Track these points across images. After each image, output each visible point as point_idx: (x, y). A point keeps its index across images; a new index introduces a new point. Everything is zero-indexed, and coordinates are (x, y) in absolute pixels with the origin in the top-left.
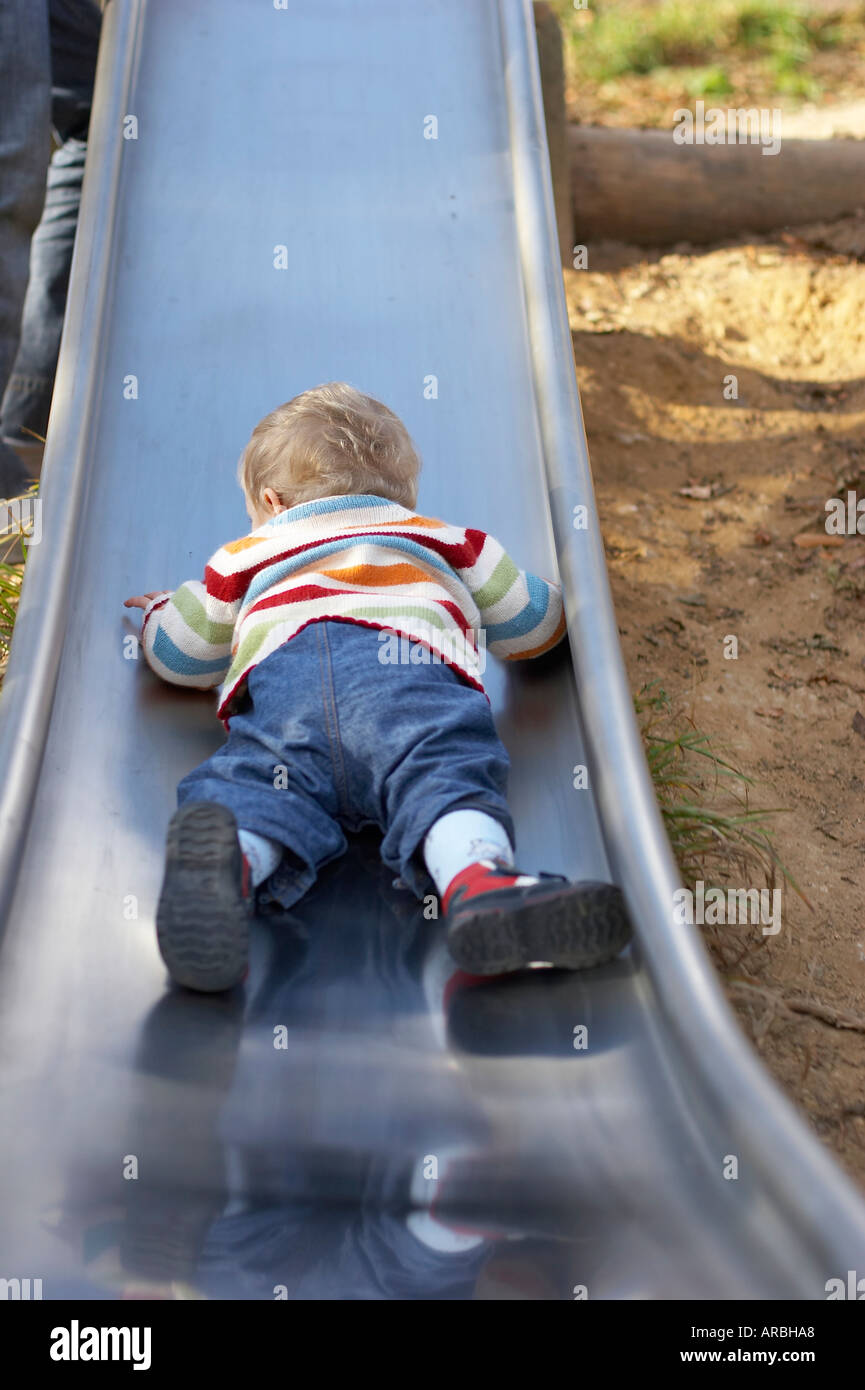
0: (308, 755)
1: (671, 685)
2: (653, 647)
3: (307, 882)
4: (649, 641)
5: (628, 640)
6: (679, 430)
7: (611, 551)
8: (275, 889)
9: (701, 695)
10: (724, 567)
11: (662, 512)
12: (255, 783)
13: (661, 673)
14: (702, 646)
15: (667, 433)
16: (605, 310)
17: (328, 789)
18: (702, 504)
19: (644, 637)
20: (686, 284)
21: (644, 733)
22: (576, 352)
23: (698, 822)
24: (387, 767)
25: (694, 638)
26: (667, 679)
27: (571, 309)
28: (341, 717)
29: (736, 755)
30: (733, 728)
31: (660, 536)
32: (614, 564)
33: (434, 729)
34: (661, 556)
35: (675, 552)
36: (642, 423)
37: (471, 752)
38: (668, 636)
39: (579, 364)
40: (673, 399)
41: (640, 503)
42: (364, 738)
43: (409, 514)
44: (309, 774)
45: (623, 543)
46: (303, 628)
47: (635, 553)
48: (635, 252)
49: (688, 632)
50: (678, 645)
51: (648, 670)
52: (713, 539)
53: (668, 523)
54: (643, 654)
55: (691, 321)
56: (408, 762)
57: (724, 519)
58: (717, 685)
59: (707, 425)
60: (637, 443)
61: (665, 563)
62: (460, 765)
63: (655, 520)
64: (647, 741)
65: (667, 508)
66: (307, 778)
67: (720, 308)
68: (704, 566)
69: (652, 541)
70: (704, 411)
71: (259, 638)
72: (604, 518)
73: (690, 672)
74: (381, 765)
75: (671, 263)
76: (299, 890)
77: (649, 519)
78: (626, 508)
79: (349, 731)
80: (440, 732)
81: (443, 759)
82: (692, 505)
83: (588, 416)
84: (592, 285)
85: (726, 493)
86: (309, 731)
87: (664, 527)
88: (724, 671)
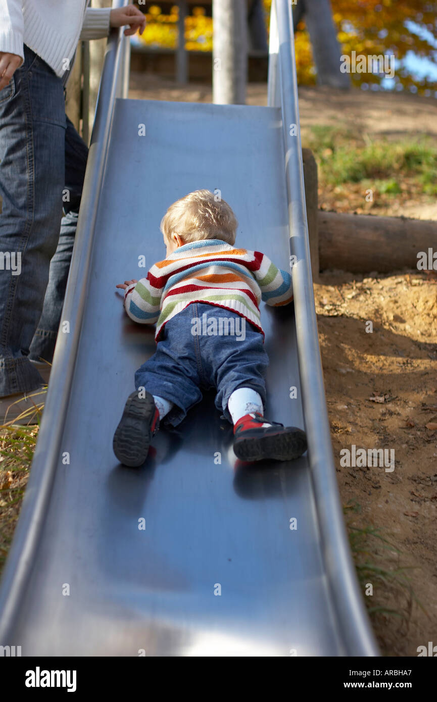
0: (188, 361)
1: (362, 498)
2: (353, 478)
3: (183, 417)
4: (352, 475)
5: (341, 474)
6: (370, 367)
7: (333, 429)
8: (171, 419)
9: (377, 504)
10: (390, 439)
11: (360, 409)
12: (165, 373)
13: (357, 492)
14: (378, 479)
15: (364, 368)
16: (334, 305)
17: (196, 374)
18: (380, 405)
19: (349, 473)
20: (375, 292)
21: (348, 527)
22: (319, 326)
23: (374, 573)
24: (217, 366)
25: (374, 474)
26: (360, 495)
27: (317, 304)
28: (201, 345)
29: (393, 536)
30: (392, 521)
31: (358, 421)
32: (335, 435)
33: (237, 351)
34: (359, 431)
35: (366, 430)
36: (351, 363)
37: (252, 360)
38: (361, 473)
39: (320, 332)
40: (367, 351)
41: (349, 404)
42: (209, 354)
43: (232, 248)
44: (188, 369)
45: (340, 425)
46: (188, 305)
47: (346, 430)
48: (350, 275)
49: (371, 471)
50: (366, 478)
51: (350, 490)
52: (385, 424)
53: (363, 415)
54: (348, 482)
55: (377, 311)
56: (225, 364)
57: (391, 413)
58: (385, 499)
59: (384, 365)
60: (348, 373)
61: (360, 435)
62: (244, 366)
63: (356, 413)
64: (349, 529)
65: (362, 407)
66: (187, 371)
67: (392, 305)
68: (380, 437)
69: (354, 424)
70: (382, 358)
71: (171, 308)
72: (331, 411)
73: (372, 492)
74: (215, 365)
75: (368, 282)
76: (179, 419)
77: (353, 413)
78: (342, 407)
79: (204, 351)
80: (239, 352)
81: (238, 363)
82: (375, 406)
83: (324, 358)
84: (328, 291)
85: (392, 400)
86: (188, 350)
87: (360, 417)
88: (388, 492)
